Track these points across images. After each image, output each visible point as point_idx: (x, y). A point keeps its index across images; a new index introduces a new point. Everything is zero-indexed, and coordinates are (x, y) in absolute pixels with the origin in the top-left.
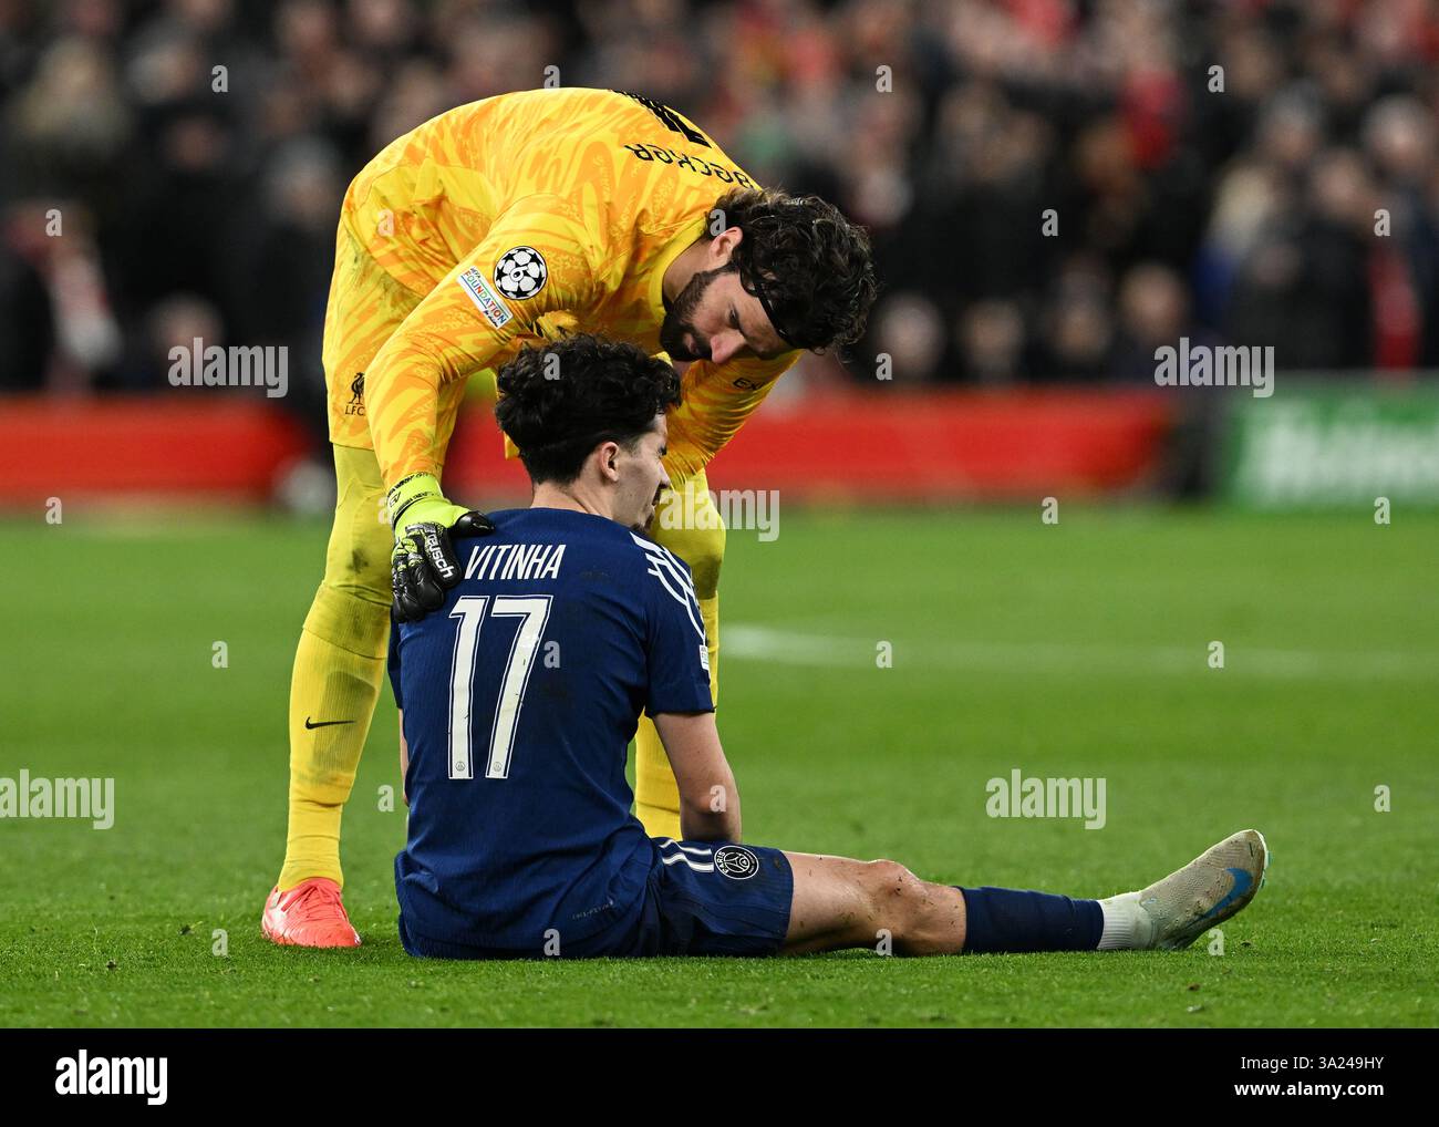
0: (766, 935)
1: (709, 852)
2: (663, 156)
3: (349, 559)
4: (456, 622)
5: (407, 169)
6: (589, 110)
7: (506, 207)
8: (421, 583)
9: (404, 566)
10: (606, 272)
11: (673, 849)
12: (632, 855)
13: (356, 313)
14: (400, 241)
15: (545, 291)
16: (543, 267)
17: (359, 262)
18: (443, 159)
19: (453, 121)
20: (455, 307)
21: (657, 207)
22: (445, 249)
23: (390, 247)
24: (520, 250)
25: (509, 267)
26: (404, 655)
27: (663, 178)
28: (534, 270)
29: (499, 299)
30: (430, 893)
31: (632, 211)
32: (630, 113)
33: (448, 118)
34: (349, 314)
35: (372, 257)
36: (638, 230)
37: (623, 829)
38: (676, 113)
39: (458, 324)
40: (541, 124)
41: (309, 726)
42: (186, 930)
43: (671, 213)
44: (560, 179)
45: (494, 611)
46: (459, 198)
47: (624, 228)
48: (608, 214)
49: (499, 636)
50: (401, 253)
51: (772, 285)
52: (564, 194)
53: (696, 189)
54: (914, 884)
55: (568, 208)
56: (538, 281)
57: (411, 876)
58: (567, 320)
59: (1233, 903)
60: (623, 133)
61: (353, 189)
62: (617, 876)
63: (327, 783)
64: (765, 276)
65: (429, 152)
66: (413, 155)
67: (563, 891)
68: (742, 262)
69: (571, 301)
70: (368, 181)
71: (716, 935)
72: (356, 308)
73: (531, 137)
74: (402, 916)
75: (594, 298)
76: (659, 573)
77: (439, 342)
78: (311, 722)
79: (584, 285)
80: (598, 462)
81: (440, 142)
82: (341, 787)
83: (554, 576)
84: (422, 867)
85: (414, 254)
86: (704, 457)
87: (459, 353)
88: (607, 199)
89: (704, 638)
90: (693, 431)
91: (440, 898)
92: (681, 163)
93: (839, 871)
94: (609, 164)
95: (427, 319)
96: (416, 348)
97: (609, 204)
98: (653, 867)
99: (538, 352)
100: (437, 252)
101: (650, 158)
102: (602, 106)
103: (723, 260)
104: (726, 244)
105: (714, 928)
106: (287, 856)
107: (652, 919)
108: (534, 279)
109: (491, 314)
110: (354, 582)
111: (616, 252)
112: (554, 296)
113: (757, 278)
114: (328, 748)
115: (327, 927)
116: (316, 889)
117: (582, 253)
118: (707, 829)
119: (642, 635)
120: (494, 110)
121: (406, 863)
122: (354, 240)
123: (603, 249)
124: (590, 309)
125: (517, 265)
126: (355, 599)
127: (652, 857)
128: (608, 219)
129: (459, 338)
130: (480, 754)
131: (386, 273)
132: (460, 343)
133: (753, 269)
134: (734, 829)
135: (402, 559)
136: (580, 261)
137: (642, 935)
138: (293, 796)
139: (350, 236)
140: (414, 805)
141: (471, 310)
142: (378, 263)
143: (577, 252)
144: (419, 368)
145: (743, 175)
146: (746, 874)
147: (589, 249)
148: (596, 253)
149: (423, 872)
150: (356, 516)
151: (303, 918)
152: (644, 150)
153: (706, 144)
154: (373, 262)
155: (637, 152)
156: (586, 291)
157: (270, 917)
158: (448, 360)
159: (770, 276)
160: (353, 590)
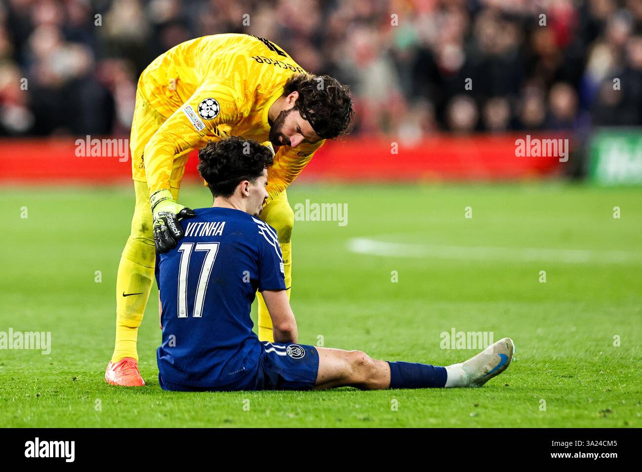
0: (308, 381)
1: (284, 347)
2: (268, 61)
3: (141, 227)
4: (181, 253)
5: (164, 68)
6: (238, 43)
7: (203, 81)
8: (167, 238)
9: (160, 231)
10: (244, 109)
11: (270, 346)
12: (252, 349)
13: (143, 127)
14: (161, 97)
15: (219, 116)
16: (218, 107)
17: (145, 106)
18: (178, 63)
19: (182, 48)
20: (181, 122)
21: (265, 83)
22: (179, 100)
23: (157, 100)
24: (209, 99)
25: (204, 106)
26: (161, 267)
27: (267, 70)
28: (214, 108)
29: (200, 119)
30: (171, 364)
31: (255, 84)
32: (254, 43)
33: (180, 47)
34: (141, 127)
35: (150, 104)
36: (257, 92)
37: (249, 338)
38: (273, 44)
39: (183, 130)
40: (218, 48)
41: (124, 295)
42: (74, 379)
43: (270, 85)
44: (225, 70)
45: (196, 249)
46: (185, 80)
47: (251, 91)
48: (245, 85)
49: (197, 259)
50: (162, 102)
51: (313, 115)
52: (227, 76)
53: (280, 75)
54: (369, 360)
55: (229, 82)
56: (216, 112)
57: (163, 357)
58: (228, 129)
59: (501, 368)
60: (251, 52)
61: (142, 77)
62: (246, 358)
63: (131, 319)
64: (310, 111)
65: (172, 61)
66: (166, 61)
67: (225, 363)
68: (300, 106)
69: (229, 120)
70: (149, 73)
71: (287, 381)
72: (143, 125)
73: (214, 53)
74: (160, 374)
75: (238, 119)
76: (263, 233)
77: (175, 137)
78: (125, 294)
79: (234, 113)
80: (241, 188)
81: (177, 56)
82: (138, 320)
83: (220, 234)
84: (168, 354)
85: (167, 103)
86: (285, 185)
87: (183, 141)
88: (244, 79)
89: (282, 260)
90: (281, 174)
91: (175, 366)
92: (275, 64)
93: (338, 355)
94: (245, 64)
95: (171, 127)
96: (165, 139)
97: (245, 80)
98: (262, 353)
99: (215, 144)
100: (176, 101)
101: (262, 62)
102: (243, 41)
103: (292, 105)
104: (293, 99)
105: (287, 378)
106: (115, 349)
107: (261, 375)
108: (215, 111)
109: (197, 125)
110: (142, 237)
111: (248, 101)
112: (222, 118)
113: (307, 113)
114: (131, 305)
115: (131, 377)
116: (127, 362)
117: (234, 101)
118: (284, 337)
119: (257, 259)
120: (199, 43)
121: (161, 352)
122: (143, 97)
123: (242, 99)
124: (237, 124)
125: (208, 106)
126: (143, 243)
127: (261, 349)
128: (245, 87)
129: (183, 135)
130: (190, 307)
131: (156, 111)
132: (184, 137)
133: (305, 109)
134: (295, 338)
135: (158, 227)
136: (233, 104)
137: (257, 382)
138: (118, 324)
139: (141, 95)
140: (164, 328)
141: (188, 124)
142: (152, 107)
143: (232, 100)
144: (166, 147)
145: (300, 69)
146: (300, 356)
147: (237, 99)
148: (239, 100)
149: (168, 356)
150: (143, 210)
151: (121, 374)
152: (260, 59)
153: (285, 56)
154: (150, 106)
155: (257, 60)
156: (235, 116)
157: (108, 374)
158: (178, 144)
159: (311, 111)
160: (142, 240)
